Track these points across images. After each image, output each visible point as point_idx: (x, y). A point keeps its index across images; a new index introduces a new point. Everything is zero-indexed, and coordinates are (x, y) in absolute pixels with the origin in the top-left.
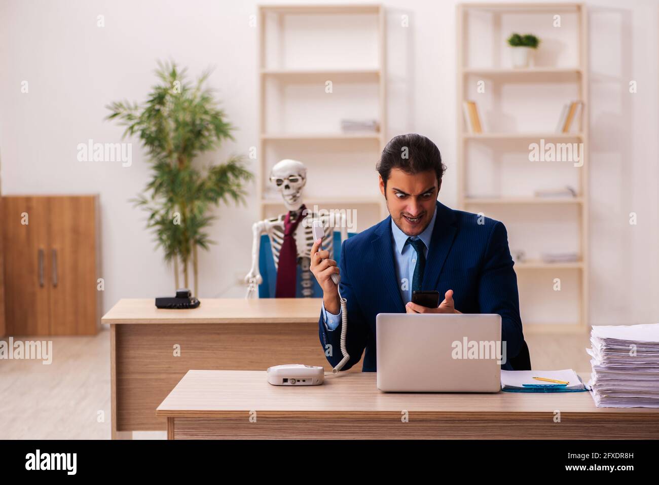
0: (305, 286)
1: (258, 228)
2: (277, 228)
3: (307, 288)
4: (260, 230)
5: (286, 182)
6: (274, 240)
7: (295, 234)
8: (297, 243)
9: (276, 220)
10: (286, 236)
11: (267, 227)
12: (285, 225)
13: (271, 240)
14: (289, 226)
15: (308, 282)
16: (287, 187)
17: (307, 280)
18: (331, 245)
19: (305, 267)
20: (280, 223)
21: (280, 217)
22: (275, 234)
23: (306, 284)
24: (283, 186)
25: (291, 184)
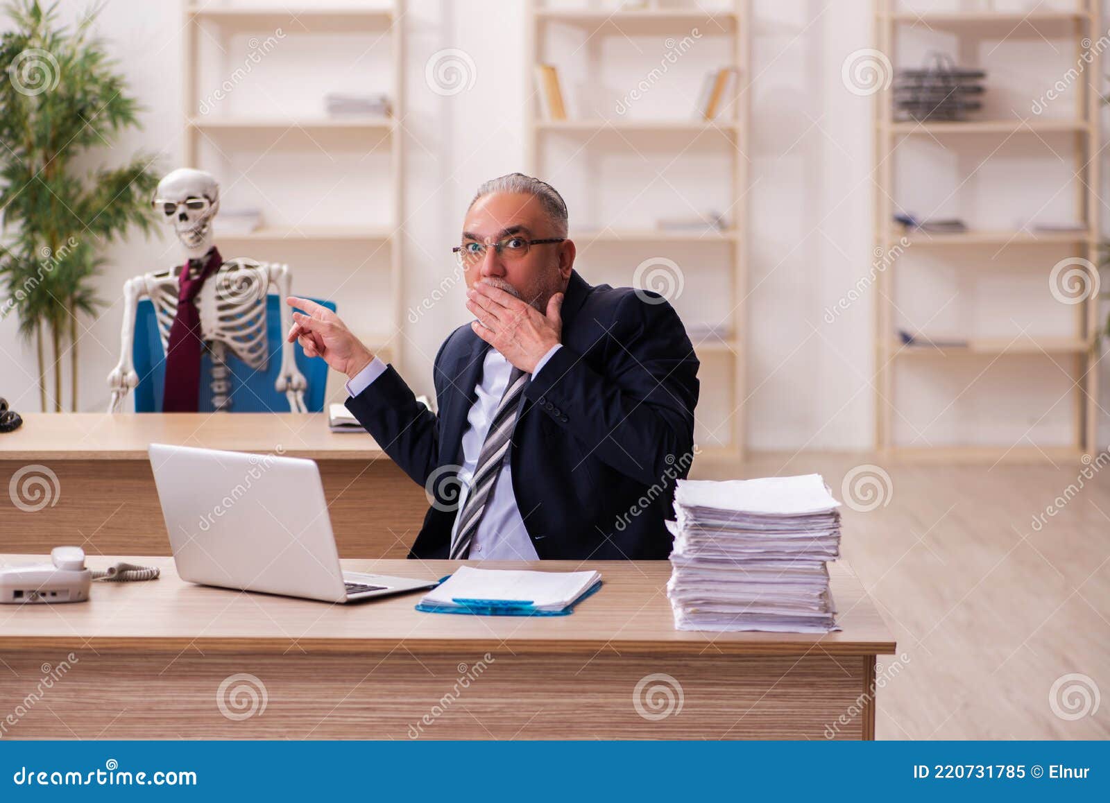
0: (216, 390)
1: (133, 289)
2: (167, 288)
3: (220, 394)
4: (137, 291)
5: (181, 209)
6: (162, 310)
7: (199, 300)
8: (202, 315)
9: (166, 274)
10: (181, 303)
11: (149, 287)
12: (181, 286)
13: (157, 309)
14: (187, 285)
15: (222, 383)
16: (183, 217)
17: (219, 380)
18: (263, 318)
19: (217, 357)
20: (173, 279)
21: (172, 270)
22: (163, 299)
23: (219, 387)
24: (176, 215)
25: (190, 213)
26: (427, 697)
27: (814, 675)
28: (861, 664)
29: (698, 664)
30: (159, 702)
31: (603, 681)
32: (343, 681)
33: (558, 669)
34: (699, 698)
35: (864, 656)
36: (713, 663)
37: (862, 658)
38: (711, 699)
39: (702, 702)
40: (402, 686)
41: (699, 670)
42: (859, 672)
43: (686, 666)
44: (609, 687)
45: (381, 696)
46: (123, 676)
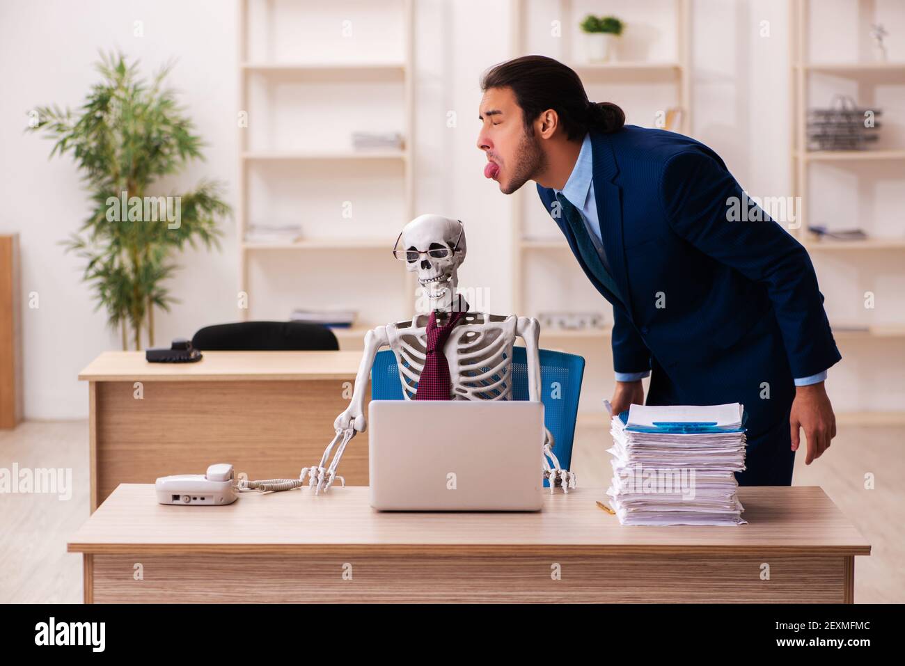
1: (372, 340)
2: (409, 339)
4: (376, 342)
5: (423, 257)
9: (408, 324)
11: (391, 338)
13: (398, 360)
16: (425, 265)
20: (416, 331)
22: (405, 350)
24: (418, 263)
25: (433, 261)
26: (502, 591)
27: (805, 572)
28: (843, 563)
29: (715, 563)
30: (291, 596)
31: (641, 578)
32: (436, 578)
33: (604, 568)
34: (715, 591)
35: (846, 557)
36: (727, 563)
37: (843, 558)
38: (724, 591)
39: (716, 594)
40: (482, 582)
41: (715, 568)
42: (840, 570)
43: (705, 565)
44: (645, 583)
45: (465, 590)
46: (265, 575)
